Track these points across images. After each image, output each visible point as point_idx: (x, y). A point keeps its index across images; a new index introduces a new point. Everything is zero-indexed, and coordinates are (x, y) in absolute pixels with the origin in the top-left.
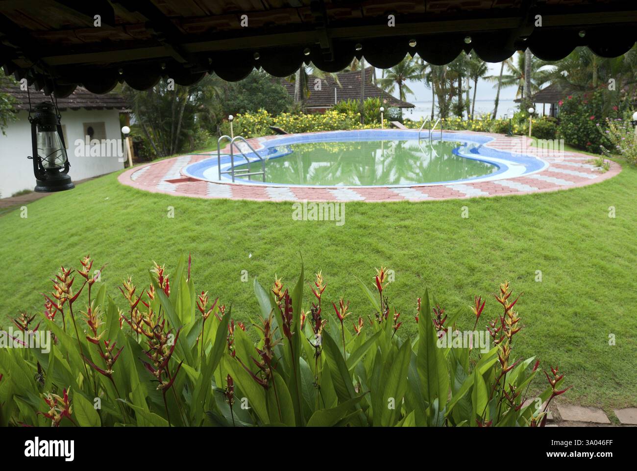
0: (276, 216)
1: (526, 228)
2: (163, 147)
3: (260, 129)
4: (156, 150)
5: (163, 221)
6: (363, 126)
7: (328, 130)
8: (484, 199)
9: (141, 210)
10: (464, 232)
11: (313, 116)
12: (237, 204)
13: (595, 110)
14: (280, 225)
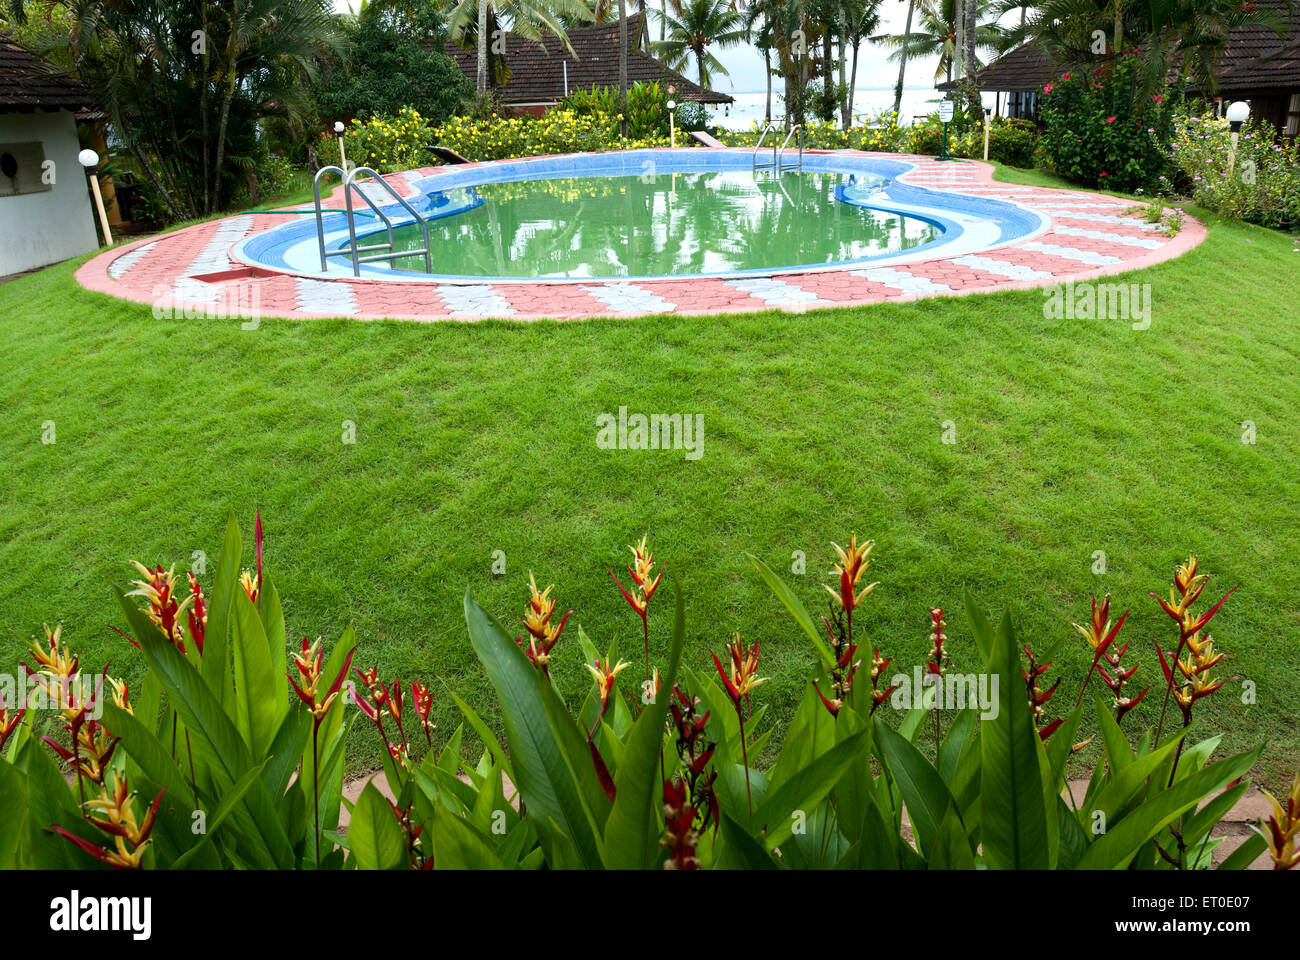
0: (469, 356)
1: (1047, 367)
2: (187, 197)
3: (408, 152)
4: (170, 205)
5: (191, 380)
6: (630, 143)
7: (556, 153)
8: (949, 301)
9: (135, 352)
10: (913, 380)
11: (521, 122)
12: (372, 330)
13: (1116, 103)
14: (481, 378)
